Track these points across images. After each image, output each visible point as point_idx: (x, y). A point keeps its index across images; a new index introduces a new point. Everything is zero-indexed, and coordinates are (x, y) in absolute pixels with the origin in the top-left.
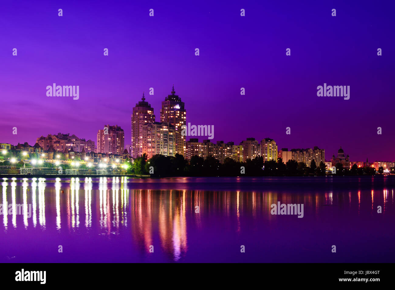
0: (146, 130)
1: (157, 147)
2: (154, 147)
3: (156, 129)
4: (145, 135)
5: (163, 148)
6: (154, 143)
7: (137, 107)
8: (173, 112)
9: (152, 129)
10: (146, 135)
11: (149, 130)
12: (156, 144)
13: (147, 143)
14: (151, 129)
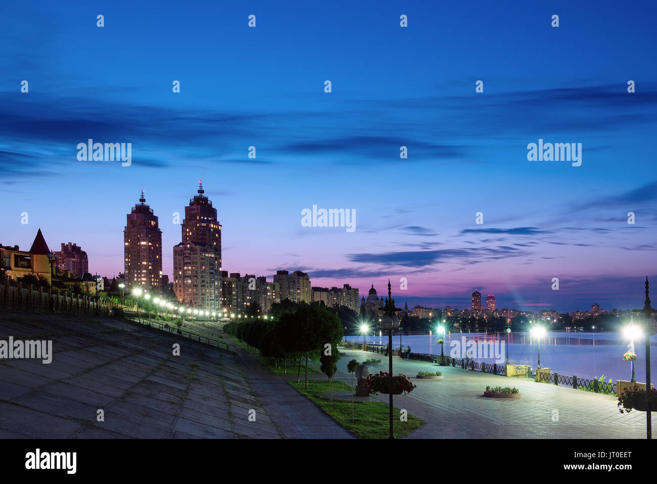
0: (181, 255)
1: (201, 286)
2: (196, 286)
3: (199, 253)
4: (180, 264)
5: (209, 287)
6: (195, 278)
7: (136, 214)
8: (205, 225)
9: (193, 254)
10: (182, 264)
11: (187, 255)
12: (200, 280)
13: (184, 278)
14: (190, 254)
